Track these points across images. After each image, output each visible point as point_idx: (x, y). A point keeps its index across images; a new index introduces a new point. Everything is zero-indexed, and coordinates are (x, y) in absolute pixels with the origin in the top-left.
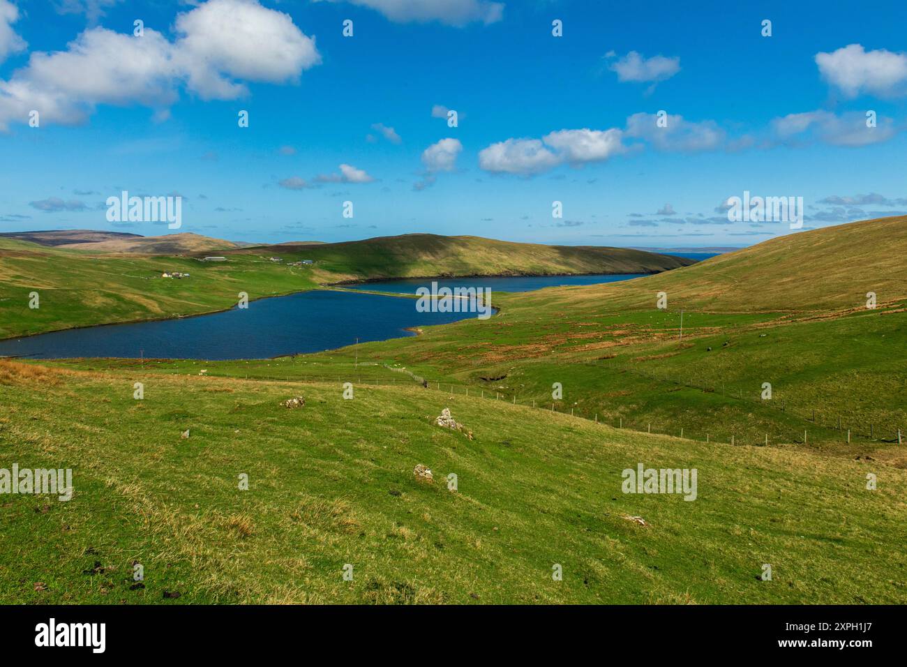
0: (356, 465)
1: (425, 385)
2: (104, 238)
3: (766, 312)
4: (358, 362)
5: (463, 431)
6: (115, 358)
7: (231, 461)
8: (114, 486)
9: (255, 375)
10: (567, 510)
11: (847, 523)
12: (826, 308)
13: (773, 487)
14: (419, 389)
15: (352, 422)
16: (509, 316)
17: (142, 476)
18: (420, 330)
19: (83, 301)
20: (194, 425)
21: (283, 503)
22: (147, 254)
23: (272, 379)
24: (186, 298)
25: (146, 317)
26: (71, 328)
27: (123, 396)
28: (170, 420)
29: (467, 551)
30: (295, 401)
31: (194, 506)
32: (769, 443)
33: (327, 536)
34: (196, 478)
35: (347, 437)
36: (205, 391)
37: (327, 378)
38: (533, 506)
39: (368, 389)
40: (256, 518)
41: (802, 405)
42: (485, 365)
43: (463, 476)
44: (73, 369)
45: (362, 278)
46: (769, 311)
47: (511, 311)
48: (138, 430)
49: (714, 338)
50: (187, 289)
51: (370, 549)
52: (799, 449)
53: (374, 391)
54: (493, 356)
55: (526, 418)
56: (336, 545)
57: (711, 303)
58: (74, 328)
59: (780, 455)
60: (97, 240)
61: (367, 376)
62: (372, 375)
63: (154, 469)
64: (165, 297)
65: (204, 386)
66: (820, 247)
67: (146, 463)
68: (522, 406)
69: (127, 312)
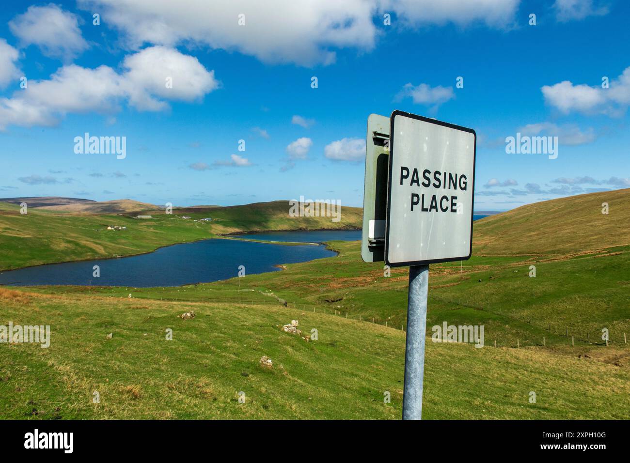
0: (222, 357)
1: (285, 304)
2: (69, 202)
3: (520, 255)
4: (241, 289)
5: (302, 335)
6: (71, 286)
7: (138, 354)
8: (53, 365)
9: (168, 298)
10: (363, 388)
11: (555, 398)
12: (560, 253)
13: (514, 375)
14: (282, 307)
15: (225, 328)
16: (346, 257)
17: (75, 361)
18: (284, 267)
19: (52, 246)
20: (117, 330)
21: (166, 380)
22: (97, 214)
23: (179, 300)
24: (123, 244)
25: (95, 257)
26: (42, 265)
27: (72, 311)
28: (101, 327)
29: (285, 411)
30: (189, 315)
31: (105, 380)
32: (520, 346)
33: (191, 400)
34: (111, 363)
35: (220, 339)
36: (130, 308)
37: (219, 300)
38: (339, 385)
39: (245, 307)
40: (145, 388)
41: (542, 319)
42: (329, 291)
43: (296, 365)
44: (41, 293)
45: (246, 230)
46: (522, 255)
47: (347, 253)
48: (79, 333)
49: (483, 273)
50: (124, 238)
51: (218, 408)
52: (540, 350)
53: (249, 309)
54: (334, 285)
55: (354, 328)
56: (195, 405)
57: (483, 249)
58: (44, 264)
59: (526, 354)
60: (63, 203)
61: (246, 298)
62: (250, 298)
63: (84, 358)
64: (109, 243)
65: (130, 305)
66: (555, 212)
67: (80, 354)
68: (352, 320)
69: (82, 253)
